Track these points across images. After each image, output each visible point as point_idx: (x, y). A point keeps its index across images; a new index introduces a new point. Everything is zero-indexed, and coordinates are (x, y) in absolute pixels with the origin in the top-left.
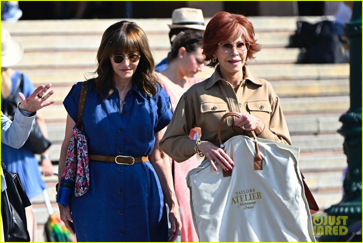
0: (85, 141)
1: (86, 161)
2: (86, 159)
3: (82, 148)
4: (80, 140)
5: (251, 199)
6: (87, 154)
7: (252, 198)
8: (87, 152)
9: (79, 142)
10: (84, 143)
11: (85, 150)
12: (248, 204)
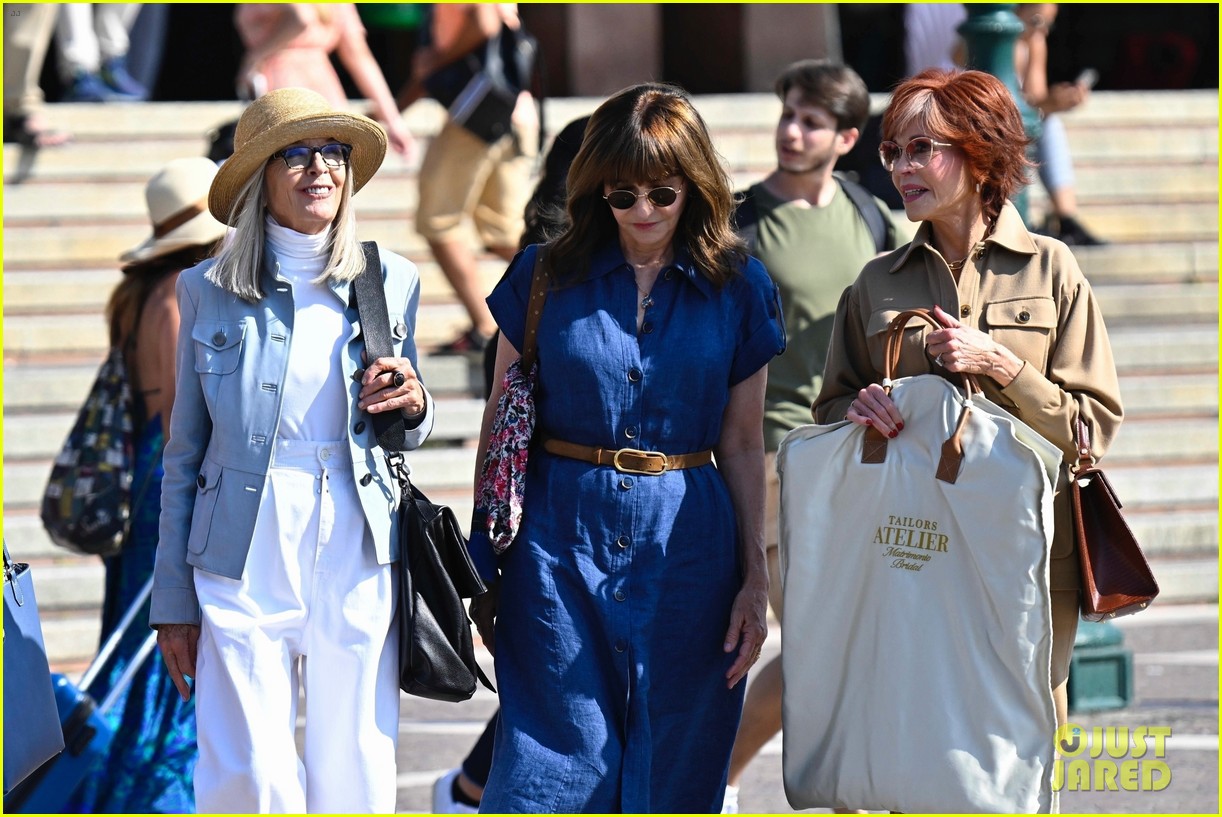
0: (526, 406)
1: (519, 462)
2: (519, 458)
3: (515, 425)
4: (515, 404)
5: (921, 547)
6: (524, 442)
7: (925, 545)
8: (524, 438)
9: (510, 410)
10: (523, 411)
11: (520, 431)
12: (909, 555)
